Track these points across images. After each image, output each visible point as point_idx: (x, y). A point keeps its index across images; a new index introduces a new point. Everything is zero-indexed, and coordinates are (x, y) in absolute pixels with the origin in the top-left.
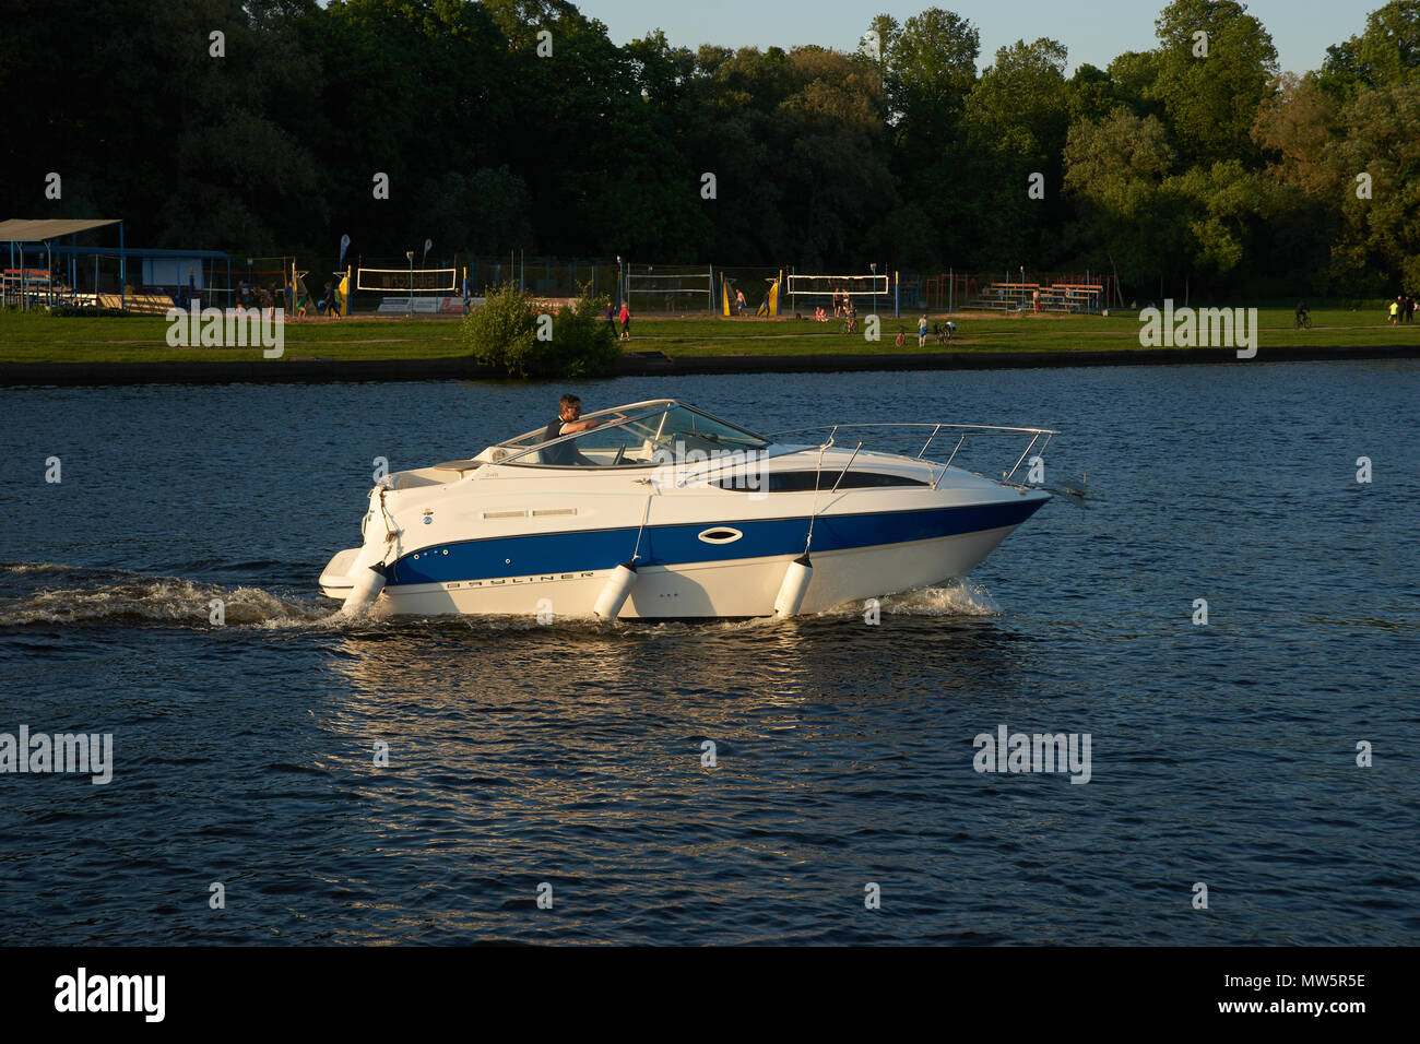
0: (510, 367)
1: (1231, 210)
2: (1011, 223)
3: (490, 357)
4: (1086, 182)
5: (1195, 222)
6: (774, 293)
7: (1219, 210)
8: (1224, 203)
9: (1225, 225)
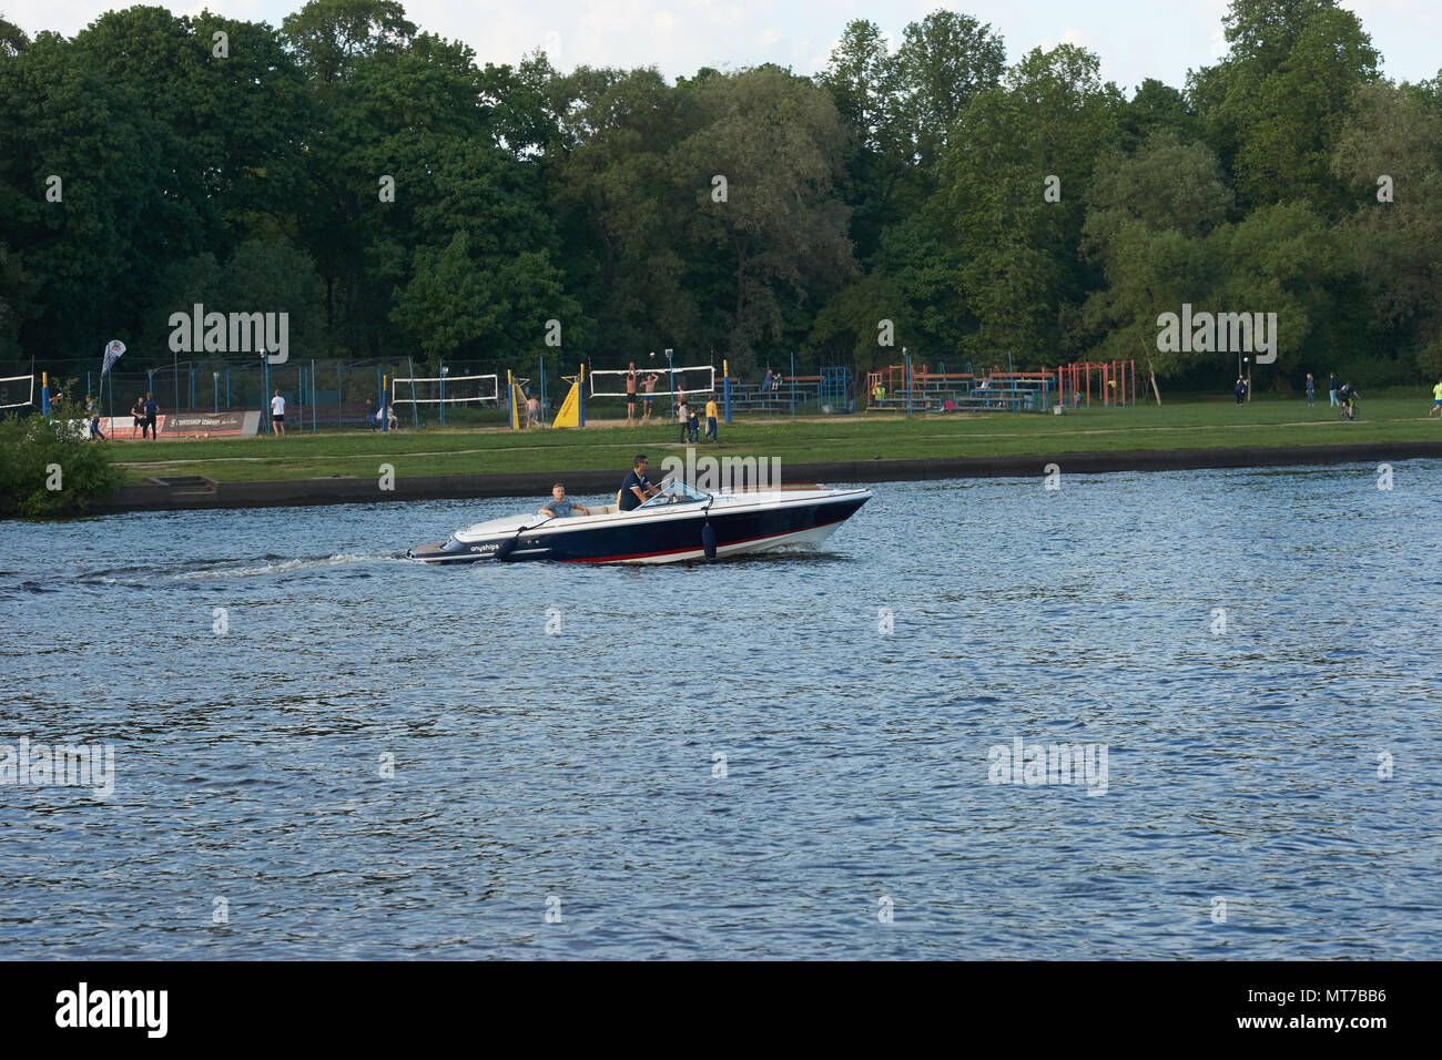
5: (1245, 286)
6: (573, 397)
7: (1280, 271)
8: (1284, 260)
9: (1287, 290)
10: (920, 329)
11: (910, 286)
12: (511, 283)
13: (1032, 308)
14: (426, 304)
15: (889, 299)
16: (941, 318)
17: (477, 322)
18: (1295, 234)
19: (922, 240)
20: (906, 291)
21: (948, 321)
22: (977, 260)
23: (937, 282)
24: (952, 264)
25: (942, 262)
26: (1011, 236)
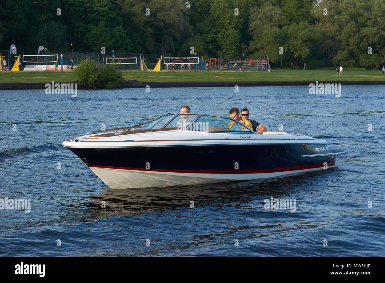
0: (90, 85)
1: (305, 38)
2: (231, 42)
3: (83, 82)
4: (257, 28)
5: (294, 42)
6: (159, 64)
7: (302, 38)
8: (303, 36)
9: (303, 43)
10: (208, 49)
11: (206, 38)
12: (115, 34)
13: (236, 45)
14: (94, 39)
15: (201, 41)
16: (213, 47)
17: (107, 44)
18: (304, 29)
19: (208, 27)
20: (204, 39)
21: (214, 47)
22: (221, 32)
23: (212, 38)
24: (215, 33)
25: (213, 32)
26: (230, 27)
